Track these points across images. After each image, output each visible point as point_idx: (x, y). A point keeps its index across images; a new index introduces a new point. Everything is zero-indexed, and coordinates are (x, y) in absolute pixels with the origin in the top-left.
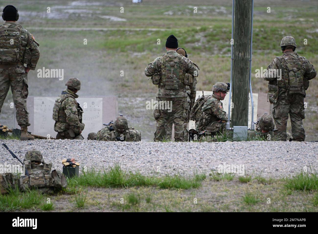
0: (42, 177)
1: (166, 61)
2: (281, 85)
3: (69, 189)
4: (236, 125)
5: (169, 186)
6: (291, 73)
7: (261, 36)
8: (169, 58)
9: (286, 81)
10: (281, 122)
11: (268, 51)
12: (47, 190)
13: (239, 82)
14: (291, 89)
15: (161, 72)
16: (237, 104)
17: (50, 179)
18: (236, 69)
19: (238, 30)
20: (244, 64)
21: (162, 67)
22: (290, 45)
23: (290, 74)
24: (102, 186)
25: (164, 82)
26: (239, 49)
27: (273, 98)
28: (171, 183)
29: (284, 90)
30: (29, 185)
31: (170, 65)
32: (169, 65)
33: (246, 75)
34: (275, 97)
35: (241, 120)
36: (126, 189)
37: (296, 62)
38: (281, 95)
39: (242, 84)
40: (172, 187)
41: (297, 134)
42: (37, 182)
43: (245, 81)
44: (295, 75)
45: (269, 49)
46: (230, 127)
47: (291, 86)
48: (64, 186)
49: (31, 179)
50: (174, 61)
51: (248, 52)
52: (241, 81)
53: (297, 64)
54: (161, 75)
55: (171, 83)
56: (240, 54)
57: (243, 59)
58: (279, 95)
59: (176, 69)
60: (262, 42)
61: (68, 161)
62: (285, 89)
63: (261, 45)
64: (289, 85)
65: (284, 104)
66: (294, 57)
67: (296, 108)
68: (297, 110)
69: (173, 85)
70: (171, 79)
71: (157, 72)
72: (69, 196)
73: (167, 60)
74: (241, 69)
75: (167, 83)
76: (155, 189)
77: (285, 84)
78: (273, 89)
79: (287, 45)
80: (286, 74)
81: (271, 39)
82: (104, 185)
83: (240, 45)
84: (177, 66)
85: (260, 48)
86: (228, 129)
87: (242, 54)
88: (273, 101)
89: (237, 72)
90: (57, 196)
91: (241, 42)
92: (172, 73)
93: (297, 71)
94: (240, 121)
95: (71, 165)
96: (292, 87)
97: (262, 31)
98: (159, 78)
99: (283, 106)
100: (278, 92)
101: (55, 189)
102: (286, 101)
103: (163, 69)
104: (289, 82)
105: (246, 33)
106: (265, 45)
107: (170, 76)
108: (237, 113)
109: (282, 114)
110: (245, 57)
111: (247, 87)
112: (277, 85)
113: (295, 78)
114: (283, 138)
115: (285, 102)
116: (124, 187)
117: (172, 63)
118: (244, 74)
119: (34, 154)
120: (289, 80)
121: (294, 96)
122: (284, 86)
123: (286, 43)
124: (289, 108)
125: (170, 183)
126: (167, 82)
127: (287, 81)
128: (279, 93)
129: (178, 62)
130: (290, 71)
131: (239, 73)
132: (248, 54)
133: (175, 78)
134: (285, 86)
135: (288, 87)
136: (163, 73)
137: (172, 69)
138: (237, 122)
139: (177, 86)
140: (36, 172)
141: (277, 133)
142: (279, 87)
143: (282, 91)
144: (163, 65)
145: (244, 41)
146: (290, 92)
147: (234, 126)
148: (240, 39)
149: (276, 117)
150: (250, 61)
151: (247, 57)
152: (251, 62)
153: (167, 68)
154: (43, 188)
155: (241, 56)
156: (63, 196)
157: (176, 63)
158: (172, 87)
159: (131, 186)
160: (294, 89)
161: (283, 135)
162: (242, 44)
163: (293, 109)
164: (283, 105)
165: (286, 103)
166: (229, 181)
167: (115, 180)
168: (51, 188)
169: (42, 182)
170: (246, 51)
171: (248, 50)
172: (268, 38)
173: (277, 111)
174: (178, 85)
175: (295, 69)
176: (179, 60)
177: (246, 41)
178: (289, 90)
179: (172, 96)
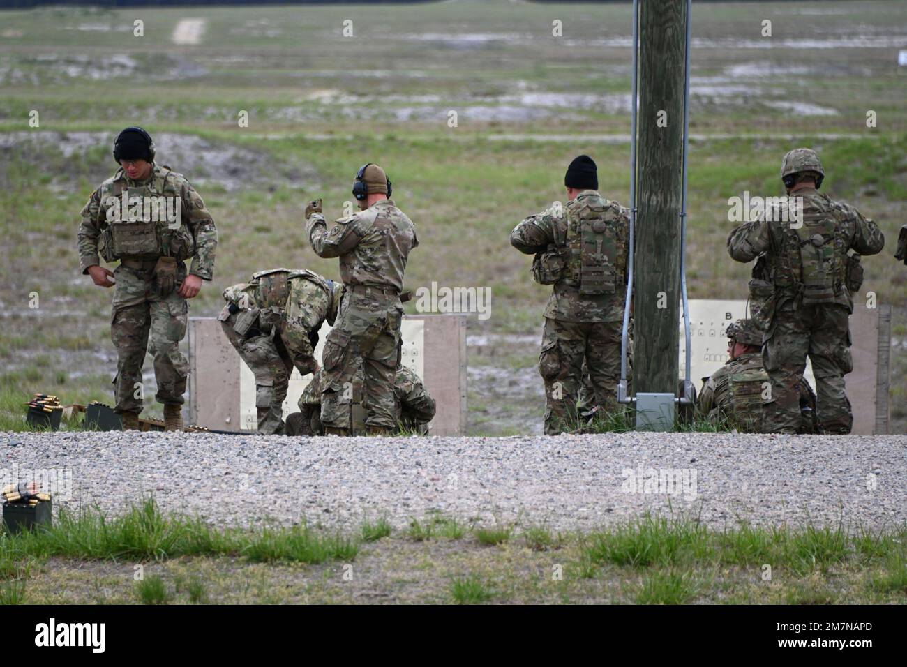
1: (582, 219)
2: (783, 280)
4: (644, 391)
5: (273, 556)
6: (808, 250)
8: (588, 211)
9: (794, 270)
10: (783, 381)
13: (652, 274)
14: (807, 292)
15: (566, 250)
16: (647, 334)
18: (643, 238)
19: (647, 135)
20: (664, 224)
21: (570, 234)
22: (809, 168)
23: (803, 252)
25: (577, 275)
26: (651, 186)
27: (760, 315)
28: (276, 545)
29: (788, 294)
31: (592, 228)
32: (588, 229)
33: (669, 254)
34: (765, 314)
35: (658, 376)
36: (157, 563)
37: (822, 218)
38: (781, 308)
39: (660, 280)
40: (279, 557)
41: (830, 414)
43: (669, 271)
44: (818, 253)
46: (628, 395)
47: (809, 283)
50: (603, 217)
51: (676, 193)
52: (655, 272)
53: (823, 225)
54: (566, 257)
55: (598, 278)
56: (654, 198)
57: (661, 211)
58: (778, 307)
59: (609, 240)
62: (792, 291)
64: (802, 281)
65: (791, 331)
66: (817, 203)
67: (826, 342)
68: (828, 347)
69: (601, 283)
70: (596, 265)
71: (554, 251)
73: (584, 214)
74: (657, 239)
75: (585, 278)
77: (790, 279)
78: (760, 291)
79: (801, 169)
80: (794, 252)
82: (101, 554)
83: (653, 174)
84: (611, 230)
86: (621, 400)
87: (659, 199)
88: (761, 323)
89: (646, 248)
91: (655, 166)
92: (599, 250)
93: (824, 243)
94: (656, 379)
96: (811, 287)
98: (562, 267)
99: (789, 339)
100: (775, 299)
102: (797, 324)
103: (574, 242)
104: (801, 274)
105: (668, 141)
107: (594, 259)
108: (647, 357)
109: (787, 358)
110: (665, 205)
111: (674, 288)
112: (770, 280)
113: (816, 262)
114: (788, 425)
115: (795, 326)
117: (597, 223)
118: (665, 252)
120: (801, 268)
121: (817, 310)
122: (789, 283)
123: (799, 164)
124: (806, 343)
125: (273, 548)
126: (586, 273)
127: (797, 271)
128: (777, 303)
129: (614, 220)
130: (805, 243)
131: (650, 250)
132: (674, 199)
133: (607, 263)
134: (792, 285)
135: (800, 286)
136: (574, 251)
137: (600, 240)
138: (648, 383)
139: (613, 285)
141: (775, 411)
142: (776, 287)
143: (783, 296)
144: (574, 230)
145: (662, 164)
146: (806, 301)
147: (638, 394)
148: (653, 156)
149: (770, 368)
150: (682, 217)
151: (673, 205)
152: (685, 219)
153: (585, 238)
155: (655, 203)
157: (607, 223)
158: (598, 288)
159: (171, 555)
160: (815, 292)
161: (789, 416)
162: (657, 171)
163: (818, 345)
164: (790, 334)
165: (796, 330)
166: (450, 541)
167: (128, 539)
170: (669, 189)
171: (676, 187)
173: (771, 352)
174: (615, 282)
175: (819, 238)
176: (615, 216)
177: (668, 164)
178: (803, 296)
179: (596, 319)
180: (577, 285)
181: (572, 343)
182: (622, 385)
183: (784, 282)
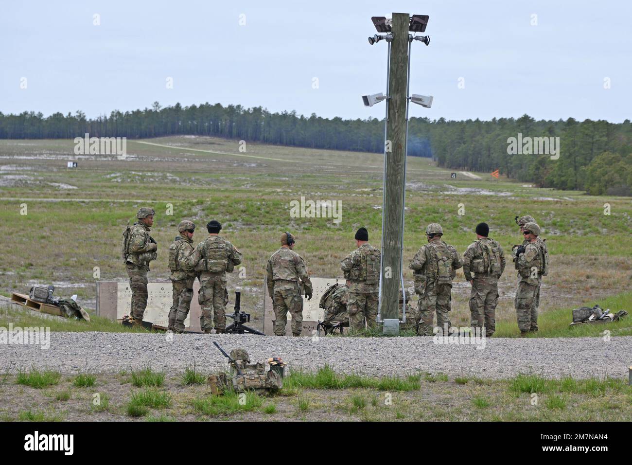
0: (258, 378)
3: (285, 390)
4: (387, 318)
6: (441, 262)
7: (263, 210)
10: (428, 314)
11: (272, 226)
12: (263, 391)
14: (440, 279)
15: (360, 267)
16: (388, 296)
17: (266, 380)
18: (387, 258)
19: (390, 218)
20: (395, 253)
23: (439, 263)
24: (316, 387)
25: (365, 276)
26: (391, 238)
27: (420, 288)
29: (432, 280)
30: (245, 386)
31: (371, 258)
34: (422, 288)
35: (392, 312)
37: (445, 250)
42: (252, 383)
43: (397, 271)
44: (445, 264)
45: (272, 224)
46: (381, 320)
47: (441, 275)
48: (280, 387)
49: (246, 379)
51: (400, 241)
53: (446, 253)
54: (360, 270)
55: (373, 278)
56: (391, 242)
57: (394, 248)
58: (428, 285)
59: (377, 263)
60: (264, 216)
61: (275, 360)
62: (434, 279)
63: (264, 219)
64: (438, 275)
65: (432, 295)
67: (443, 300)
69: (374, 280)
70: (372, 273)
71: (355, 267)
72: (286, 398)
73: (368, 253)
74: (393, 258)
75: (368, 278)
76: (375, 390)
77: (433, 274)
78: (420, 279)
80: (435, 263)
81: (274, 214)
82: (319, 386)
84: (378, 259)
85: (263, 223)
87: (393, 243)
88: (421, 291)
89: (388, 262)
90: (273, 397)
92: (373, 267)
93: (447, 260)
95: (279, 364)
96: (442, 277)
97: (264, 205)
98: (360, 273)
101: (271, 391)
102: (434, 293)
103: (364, 264)
104: (438, 272)
106: (268, 220)
107: (371, 271)
109: (429, 306)
110: (396, 245)
112: (424, 274)
113: (444, 267)
116: (340, 388)
117: (373, 256)
118: (395, 264)
119: (241, 353)
120: (438, 270)
121: (442, 286)
124: (436, 300)
126: (368, 276)
127: (436, 271)
128: (427, 283)
129: (379, 255)
130: (440, 260)
132: (399, 243)
133: (376, 272)
134: (434, 276)
135: (437, 277)
136: (364, 267)
137: (374, 263)
139: (377, 280)
140: (249, 372)
141: (424, 326)
142: (427, 277)
143: (430, 281)
144: (364, 259)
146: (440, 282)
148: (391, 226)
149: (423, 309)
151: (399, 246)
154: (259, 389)
155: (392, 245)
156: (280, 398)
158: (373, 282)
160: (443, 279)
161: (429, 328)
162: (393, 232)
168: (268, 389)
169: (258, 383)
170: (397, 239)
171: (400, 238)
172: (271, 212)
173: (424, 303)
175: (445, 258)
177: (398, 229)
178: (438, 280)
179: (371, 292)
180: (365, 280)
181: (362, 301)
182: (379, 316)
183: (430, 275)
